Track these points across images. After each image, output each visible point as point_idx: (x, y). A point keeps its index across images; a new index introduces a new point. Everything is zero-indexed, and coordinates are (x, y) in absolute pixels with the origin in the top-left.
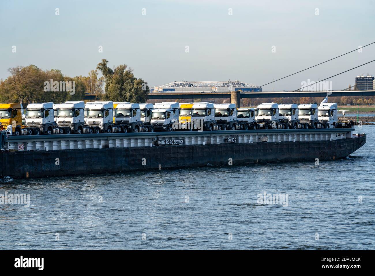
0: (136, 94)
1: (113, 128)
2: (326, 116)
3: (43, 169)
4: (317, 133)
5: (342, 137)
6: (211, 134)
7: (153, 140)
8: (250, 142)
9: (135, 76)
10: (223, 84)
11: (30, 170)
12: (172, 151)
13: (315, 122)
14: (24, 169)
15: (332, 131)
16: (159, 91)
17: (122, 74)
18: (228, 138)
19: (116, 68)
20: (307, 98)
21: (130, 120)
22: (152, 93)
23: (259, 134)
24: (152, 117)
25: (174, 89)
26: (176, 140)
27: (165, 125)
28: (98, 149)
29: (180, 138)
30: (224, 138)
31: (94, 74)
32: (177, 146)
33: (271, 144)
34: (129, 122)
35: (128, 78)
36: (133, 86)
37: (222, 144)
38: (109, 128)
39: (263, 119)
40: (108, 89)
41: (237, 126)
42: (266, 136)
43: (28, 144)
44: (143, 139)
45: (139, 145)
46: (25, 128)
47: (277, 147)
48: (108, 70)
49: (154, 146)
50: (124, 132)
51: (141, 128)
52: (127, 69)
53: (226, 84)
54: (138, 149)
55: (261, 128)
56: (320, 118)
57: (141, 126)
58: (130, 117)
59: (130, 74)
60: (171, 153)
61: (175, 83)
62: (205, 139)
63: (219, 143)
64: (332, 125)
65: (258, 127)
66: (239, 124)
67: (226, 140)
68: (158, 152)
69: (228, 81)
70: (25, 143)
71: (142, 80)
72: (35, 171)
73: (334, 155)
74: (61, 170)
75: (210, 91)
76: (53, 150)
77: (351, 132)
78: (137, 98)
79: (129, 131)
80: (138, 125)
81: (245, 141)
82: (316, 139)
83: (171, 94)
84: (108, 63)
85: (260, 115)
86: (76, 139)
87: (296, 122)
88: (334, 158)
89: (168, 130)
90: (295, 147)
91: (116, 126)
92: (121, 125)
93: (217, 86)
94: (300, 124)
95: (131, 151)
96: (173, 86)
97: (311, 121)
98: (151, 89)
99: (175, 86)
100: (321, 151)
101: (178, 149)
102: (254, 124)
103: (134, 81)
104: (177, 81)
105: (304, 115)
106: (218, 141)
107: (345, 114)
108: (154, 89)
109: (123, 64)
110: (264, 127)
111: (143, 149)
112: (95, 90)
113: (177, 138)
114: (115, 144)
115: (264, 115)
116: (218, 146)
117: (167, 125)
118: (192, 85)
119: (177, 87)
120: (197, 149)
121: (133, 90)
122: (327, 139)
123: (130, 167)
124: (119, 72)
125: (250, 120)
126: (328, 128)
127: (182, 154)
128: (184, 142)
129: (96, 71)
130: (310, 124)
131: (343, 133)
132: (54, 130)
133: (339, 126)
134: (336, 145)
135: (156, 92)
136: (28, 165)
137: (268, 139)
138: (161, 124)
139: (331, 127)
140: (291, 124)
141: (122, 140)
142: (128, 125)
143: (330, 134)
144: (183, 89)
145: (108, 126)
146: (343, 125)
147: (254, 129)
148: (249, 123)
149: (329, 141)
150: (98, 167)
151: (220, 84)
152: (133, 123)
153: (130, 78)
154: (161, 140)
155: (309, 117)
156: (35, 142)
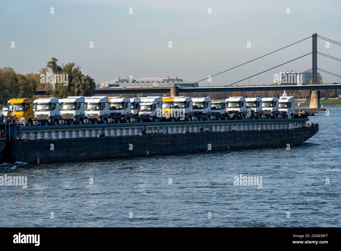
0: (83, 89)
1: (109, 120)
2: (285, 108)
3: (51, 155)
4: (278, 122)
5: (299, 126)
6: (189, 124)
7: (141, 130)
8: (222, 131)
9: (83, 73)
10: (163, 80)
11: (40, 156)
12: (157, 140)
13: (276, 113)
14: (35, 155)
15: (290, 121)
16: (105, 87)
17: (70, 71)
18: (203, 128)
19: (64, 66)
20: (239, 93)
21: (122, 112)
22: (98, 89)
23: (229, 124)
24: (139, 109)
25: (119, 85)
26: (161, 130)
27: (151, 117)
28: (96, 138)
29: (164, 128)
30: (200, 127)
31: (44, 71)
32: (161, 135)
33: (240, 132)
34: (121, 114)
35: (76, 75)
36: (80, 82)
37: (199, 133)
38: (105, 119)
39: (233, 111)
40: (58, 85)
41: (211, 117)
42: (235, 125)
43: (38, 134)
44: (133, 129)
45: (130, 134)
46: (36, 120)
47: (245, 135)
48: (57, 68)
49: (143, 135)
50: (117, 123)
51: (131, 119)
52: (75, 67)
53: (166, 80)
54: (129, 137)
55: (231, 119)
56: (280, 110)
57: (132, 118)
58: (123, 110)
59: (78, 71)
60: (156, 141)
61: (119, 80)
62: (185, 128)
63: (196, 132)
64: (290, 115)
65: (229, 118)
66: (212, 115)
67: (202, 129)
68: (146, 140)
69: (168, 77)
70: (36, 133)
71: (89, 76)
72: (44, 157)
73: (292, 142)
74: (66, 156)
75: (151, 86)
76: (59, 139)
77: (306, 121)
78: (84, 93)
79: (122, 122)
80: (129, 116)
81: (218, 130)
82: (277, 128)
83: (116, 89)
84: (57, 61)
85: (230, 108)
86: (78, 129)
87: (260, 113)
88: (292, 144)
89: (154, 121)
90: (260, 135)
91: (111, 118)
92: (115, 117)
93: (158, 82)
94: (264, 114)
95: (123, 139)
96: (118, 82)
97: (273, 112)
98: (97, 85)
99: (120, 81)
100: (282, 139)
101: (163, 137)
102: (225, 116)
103: (82, 78)
104: (121, 78)
105: (266, 107)
106: (195, 130)
107: (300, 106)
108: (100, 85)
109: (71, 62)
110: (234, 118)
111: (133, 138)
112: (46, 86)
113: (161, 128)
114: (110, 133)
115: (233, 107)
116: (196, 134)
117: (153, 116)
118: (135, 81)
119: (121, 83)
120: (179, 137)
121: (81, 86)
122: (286, 128)
123: (123, 154)
124: (68, 70)
125: (222, 112)
126: (287, 118)
127: (166, 141)
128: (167, 131)
129: (47, 69)
130: (272, 115)
131: (299, 123)
132: (60, 121)
133: (296, 116)
134: (294, 134)
135: (102, 87)
136: (39, 152)
137: (237, 128)
138: (148, 116)
139: (290, 117)
140: (256, 115)
141: (115, 130)
142: (120, 117)
143: (289, 124)
144: (127, 85)
145: (104, 118)
146: (299, 115)
147: (226, 120)
148: (222, 114)
149: (288, 129)
150: (96, 154)
151: (160, 80)
152: (125, 115)
153: (78, 75)
154: (148, 130)
155: (271, 109)
156: (44, 132)
